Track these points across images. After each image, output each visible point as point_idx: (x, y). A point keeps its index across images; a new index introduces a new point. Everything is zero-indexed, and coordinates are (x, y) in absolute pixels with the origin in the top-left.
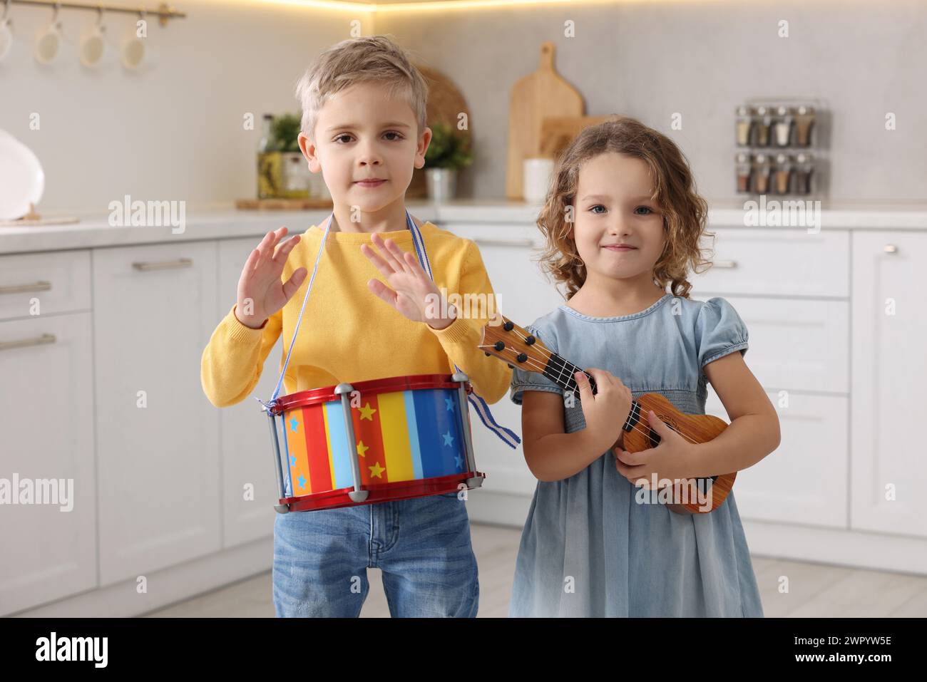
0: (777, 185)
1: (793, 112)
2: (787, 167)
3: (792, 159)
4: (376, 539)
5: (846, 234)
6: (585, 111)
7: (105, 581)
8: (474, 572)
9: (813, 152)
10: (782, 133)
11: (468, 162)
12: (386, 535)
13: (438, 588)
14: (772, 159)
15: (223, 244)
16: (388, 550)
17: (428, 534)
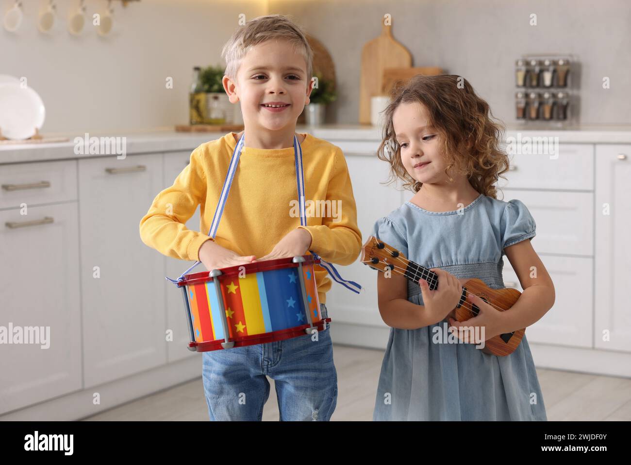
0: (544, 113)
1: (555, 63)
2: (551, 101)
3: (554, 96)
4: (266, 358)
5: (591, 147)
6: (412, 64)
7: (87, 386)
8: (334, 380)
9: (569, 91)
10: (547, 78)
11: (333, 99)
12: (273, 354)
13: (309, 390)
14: (540, 96)
15: (166, 155)
16: (275, 365)
17: (302, 355)
